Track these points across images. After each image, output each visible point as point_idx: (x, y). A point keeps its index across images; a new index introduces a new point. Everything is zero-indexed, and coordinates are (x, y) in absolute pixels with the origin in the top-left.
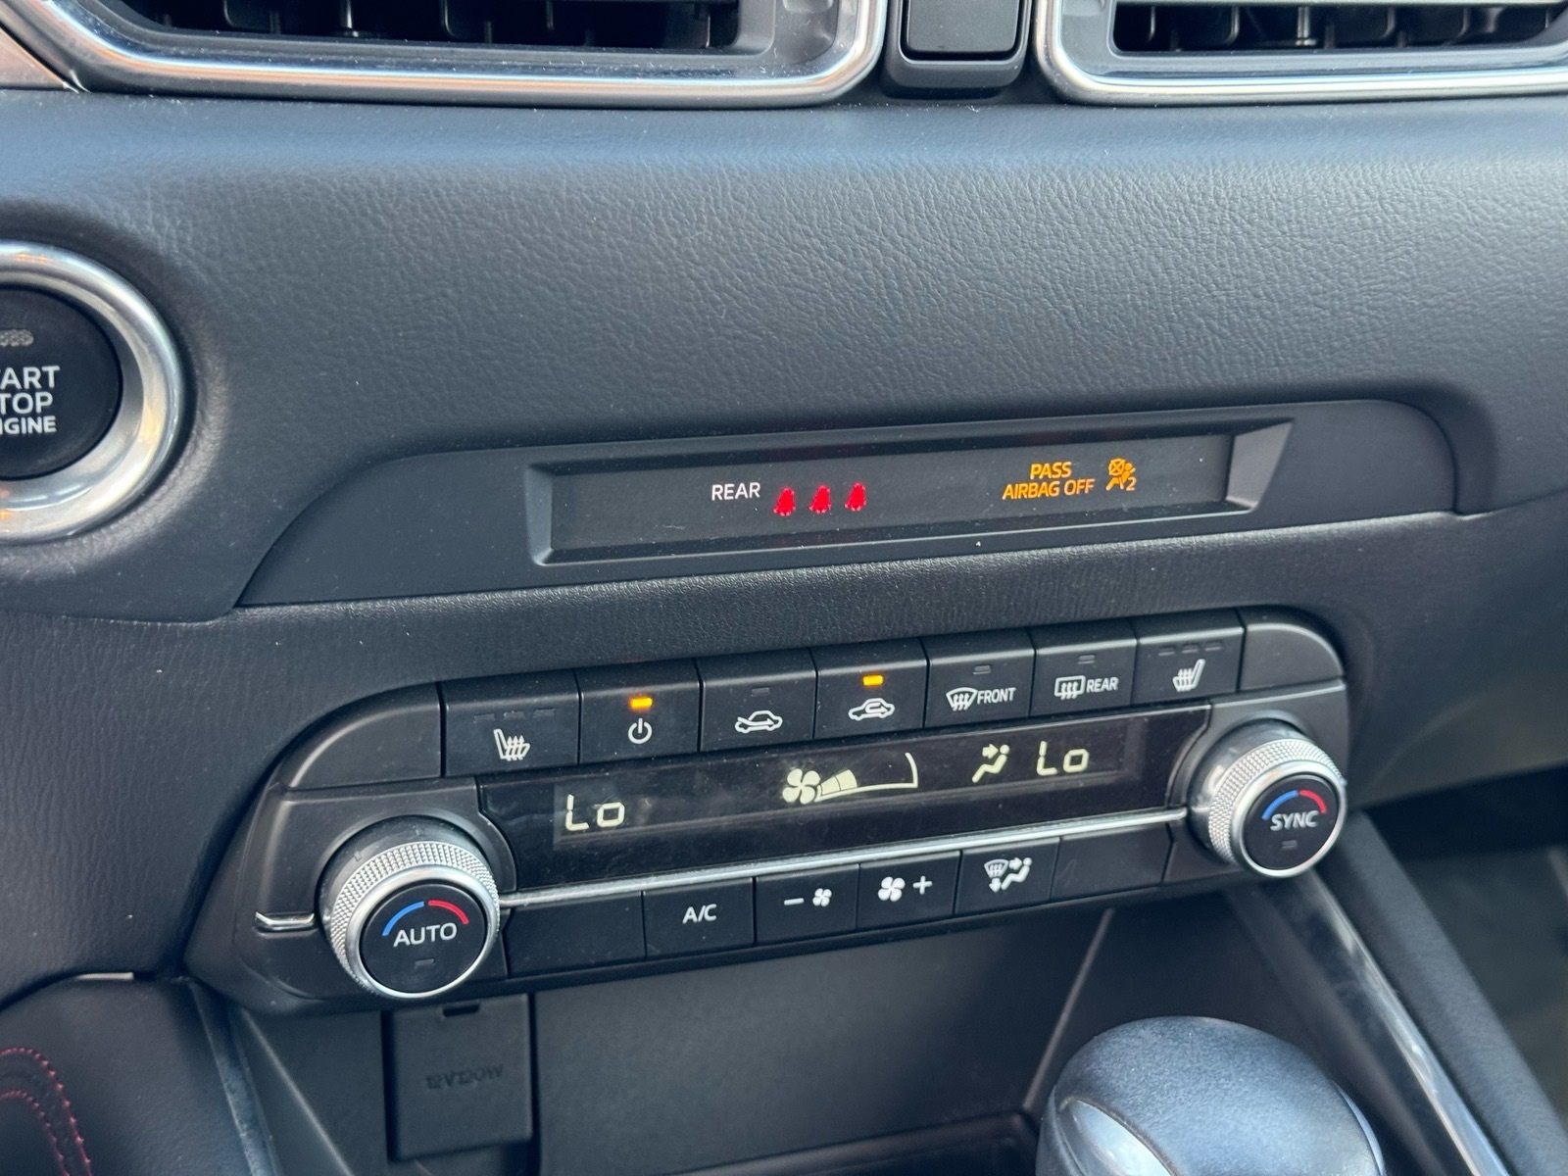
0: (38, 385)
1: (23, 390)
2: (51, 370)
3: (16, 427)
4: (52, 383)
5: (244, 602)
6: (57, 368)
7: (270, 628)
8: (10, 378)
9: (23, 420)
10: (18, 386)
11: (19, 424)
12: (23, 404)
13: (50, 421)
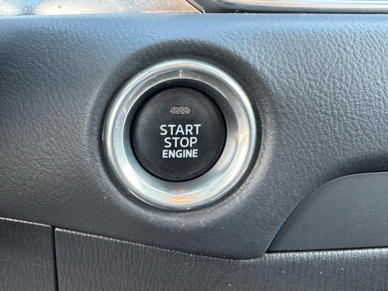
0: (191, 134)
1: (185, 136)
2: (197, 126)
3: (181, 154)
4: (197, 133)
5: (270, 250)
6: (200, 125)
7: (280, 264)
8: (180, 129)
9: (184, 151)
10: (183, 134)
11: (182, 152)
12: (185, 142)
13: (195, 152)
